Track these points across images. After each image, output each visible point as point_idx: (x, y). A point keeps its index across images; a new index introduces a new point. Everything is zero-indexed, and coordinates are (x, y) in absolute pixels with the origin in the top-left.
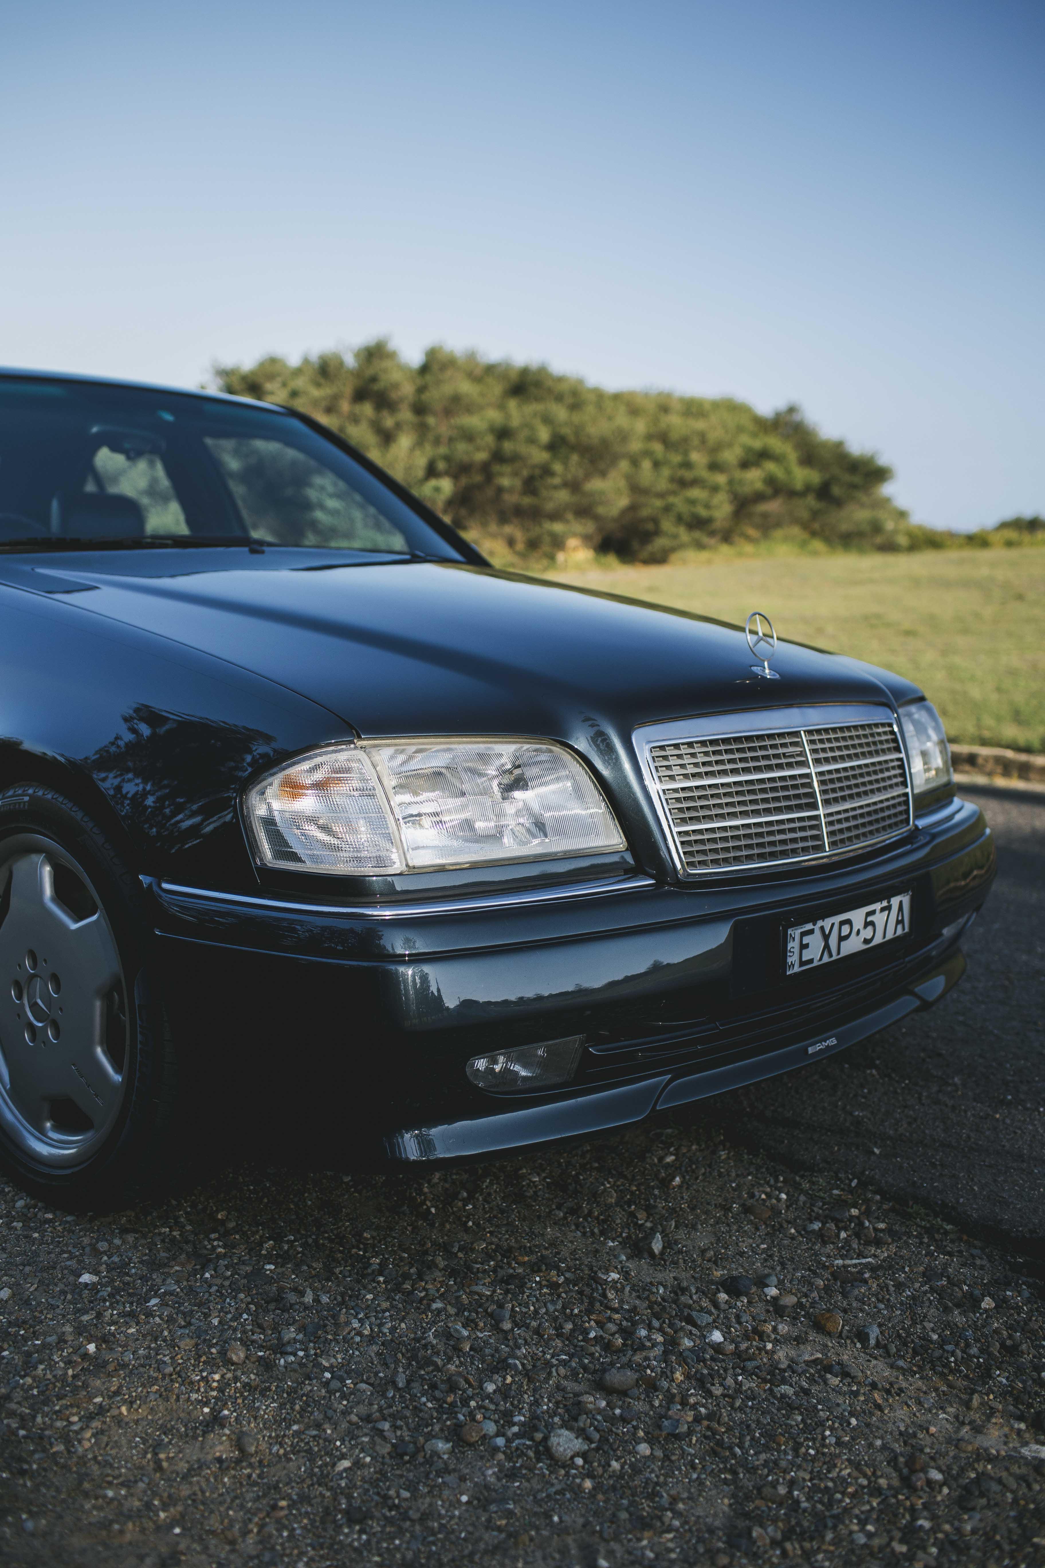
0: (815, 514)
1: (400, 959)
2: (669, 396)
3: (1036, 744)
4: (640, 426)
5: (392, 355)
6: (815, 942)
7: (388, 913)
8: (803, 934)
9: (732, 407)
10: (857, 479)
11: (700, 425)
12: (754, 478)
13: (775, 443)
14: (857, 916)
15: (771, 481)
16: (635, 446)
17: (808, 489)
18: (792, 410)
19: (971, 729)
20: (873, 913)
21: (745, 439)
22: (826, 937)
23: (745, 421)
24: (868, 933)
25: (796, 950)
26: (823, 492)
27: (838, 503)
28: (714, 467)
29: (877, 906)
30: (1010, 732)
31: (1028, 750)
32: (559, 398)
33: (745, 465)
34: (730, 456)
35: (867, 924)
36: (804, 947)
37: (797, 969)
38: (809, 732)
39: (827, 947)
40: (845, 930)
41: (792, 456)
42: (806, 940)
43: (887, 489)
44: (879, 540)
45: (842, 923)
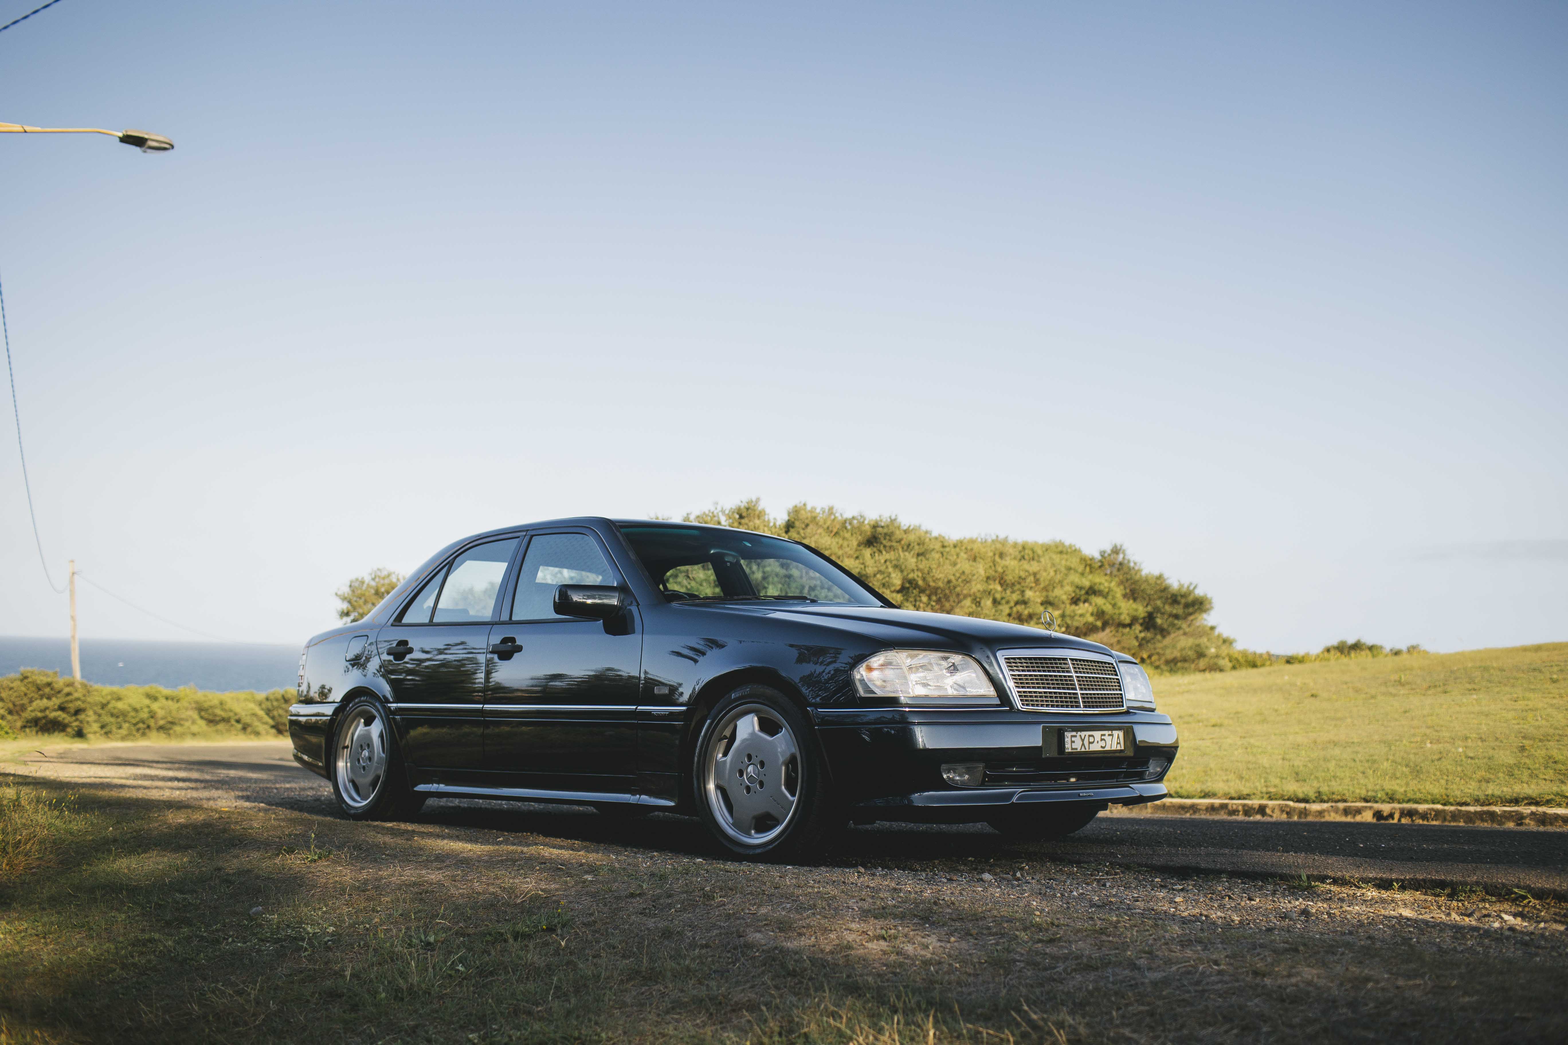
0: (1143, 643)
1: (914, 724)
2: (1004, 542)
3: (1312, 795)
4: (981, 570)
5: (760, 515)
6: (1078, 741)
7: (907, 709)
8: (1072, 736)
9: (1061, 550)
10: (1178, 610)
11: (1034, 567)
12: (1085, 612)
13: (1101, 580)
14: (1097, 734)
15: (1100, 614)
16: (977, 587)
17: (1134, 620)
18: (1116, 551)
19: (1260, 786)
20: (1104, 735)
21: (1075, 578)
22: (1083, 740)
23: (1074, 562)
24: (1103, 744)
25: (1070, 742)
26: (1149, 623)
27: (1163, 632)
28: (1047, 603)
29: (1106, 733)
30: (1292, 787)
31: (1306, 800)
32: (908, 547)
33: (1075, 601)
34: (1062, 593)
35: (1102, 740)
36: (1073, 742)
37: (1070, 750)
38: (1072, 660)
39: (1083, 744)
40: (1091, 739)
41: (1119, 592)
42: (1073, 739)
43: (1209, 619)
44: (1202, 663)
45: (1090, 736)
